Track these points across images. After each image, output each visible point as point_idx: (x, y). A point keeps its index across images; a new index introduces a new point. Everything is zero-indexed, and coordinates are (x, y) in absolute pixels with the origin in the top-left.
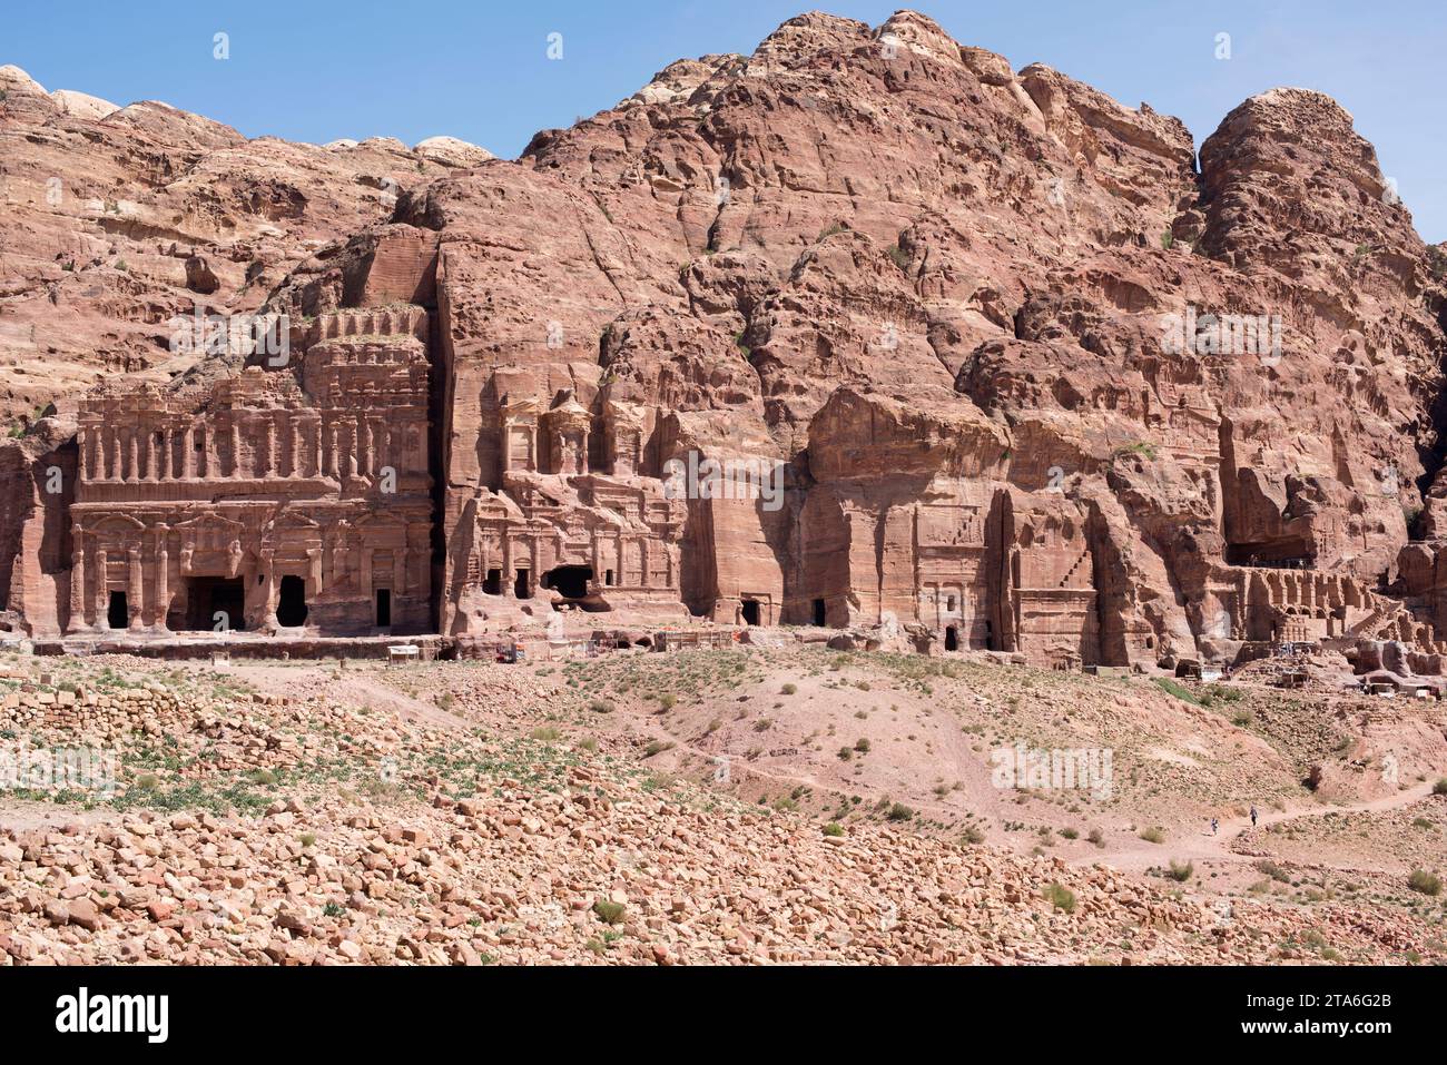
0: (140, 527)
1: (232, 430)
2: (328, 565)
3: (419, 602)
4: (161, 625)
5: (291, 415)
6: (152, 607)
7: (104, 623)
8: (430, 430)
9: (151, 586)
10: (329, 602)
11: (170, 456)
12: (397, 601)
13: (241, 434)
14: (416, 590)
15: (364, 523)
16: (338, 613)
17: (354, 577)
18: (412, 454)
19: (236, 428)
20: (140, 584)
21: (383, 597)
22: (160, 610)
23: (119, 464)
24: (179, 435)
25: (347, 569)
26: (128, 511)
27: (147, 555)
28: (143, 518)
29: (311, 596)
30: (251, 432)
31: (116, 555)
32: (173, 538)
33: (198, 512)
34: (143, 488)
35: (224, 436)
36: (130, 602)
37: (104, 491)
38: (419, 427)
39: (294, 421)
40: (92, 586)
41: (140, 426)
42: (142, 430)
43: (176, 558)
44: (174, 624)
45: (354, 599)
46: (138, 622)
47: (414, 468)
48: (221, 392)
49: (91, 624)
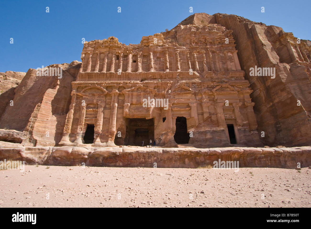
0: (105, 92)
1: (150, 54)
2: (200, 112)
3: (250, 131)
4: (111, 142)
5: (175, 49)
6: (107, 132)
7: (80, 140)
8: (238, 54)
9: (107, 121)
10: (203, 130)
11: (122, 64)
12: (239, 130)
13: (153, 56)
14: (249, 125)
15: (216, 91)
16: (209, 136)
17: (214, 118)
18: (232, 64)
19: (152, 53)
20: (102, 120)
21: (231, 128)
22: (112, 134)
23: (98, 67)
24: (126, 56)
25: (210, 114)
26: (100, 84)
27: (107, 106)
28: (107, 88)
29: (192, 127)
30: (158, 55)
31: (92, 106)
32: (120, 98)
33: (135, 85)
34: (108, 75)
35: (146, 57)
36: (96, 130)
37: (89, 76)
38: (232, 53)
39: (177, 51)
40: (76, 121)
41: (109, 53)
42: (110, 55)
43: (121, 107)
44: (118, 142)
45: (214, 129)
46: (98, 141)
47: (234, 69)
48: (145, 41)
49: (73, 141)
